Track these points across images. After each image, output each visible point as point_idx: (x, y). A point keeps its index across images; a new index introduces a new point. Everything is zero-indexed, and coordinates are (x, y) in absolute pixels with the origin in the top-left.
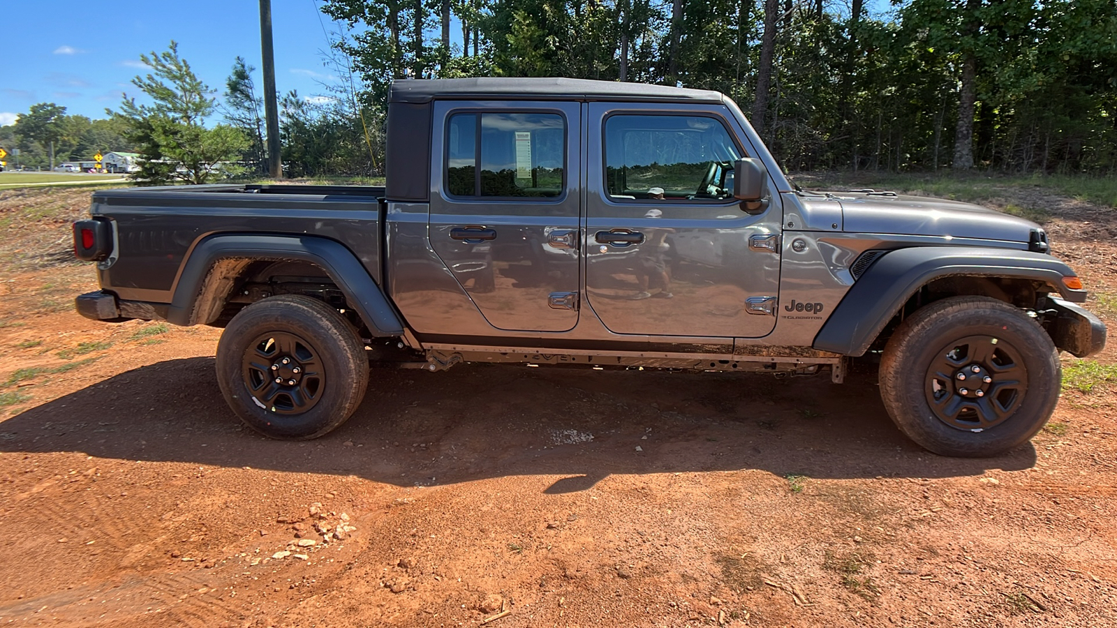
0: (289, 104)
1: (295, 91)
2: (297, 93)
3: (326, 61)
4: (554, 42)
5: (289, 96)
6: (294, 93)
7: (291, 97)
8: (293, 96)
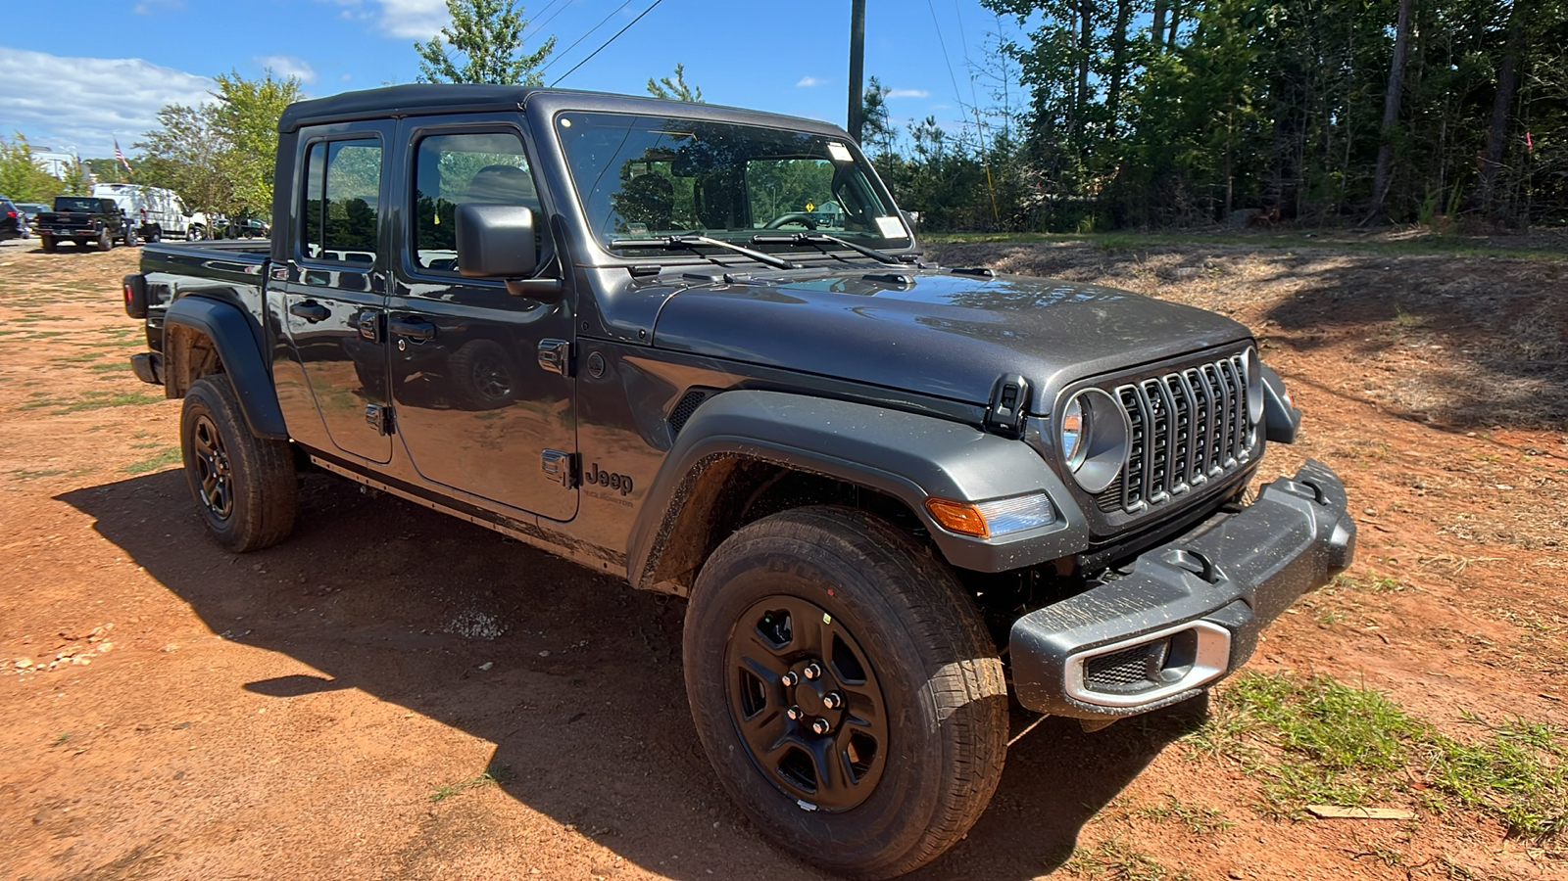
0: (924, 134)
1: (933, 118)
2: (935, 120)
3: (974, 74)
4: (1279, 15)
5: (923, 124)
6: (930, 119)
7: (927, 126)
8: (929, 123)
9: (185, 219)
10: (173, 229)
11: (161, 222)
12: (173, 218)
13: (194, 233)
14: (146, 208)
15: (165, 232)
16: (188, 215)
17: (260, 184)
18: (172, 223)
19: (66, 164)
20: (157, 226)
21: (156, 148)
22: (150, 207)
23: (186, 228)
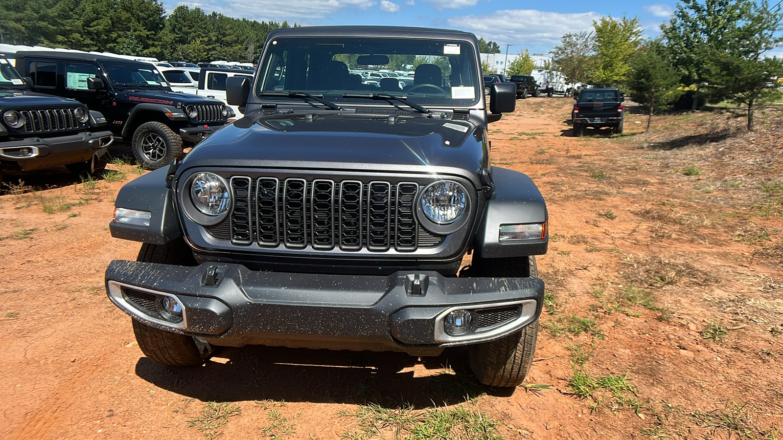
9: (566, 86)
10: (559, 90)
11: (554, 87)
12: (560, 85)
13: (568, 92)
14: (549, 80)
15: (556, 92)
16: (567, 84)
17: (601, 70)
18: (559, 88)
19: (545, 61)
20: (552, 88)
21: (558, 53)
22: (551, 80)
23: (565, 90)
